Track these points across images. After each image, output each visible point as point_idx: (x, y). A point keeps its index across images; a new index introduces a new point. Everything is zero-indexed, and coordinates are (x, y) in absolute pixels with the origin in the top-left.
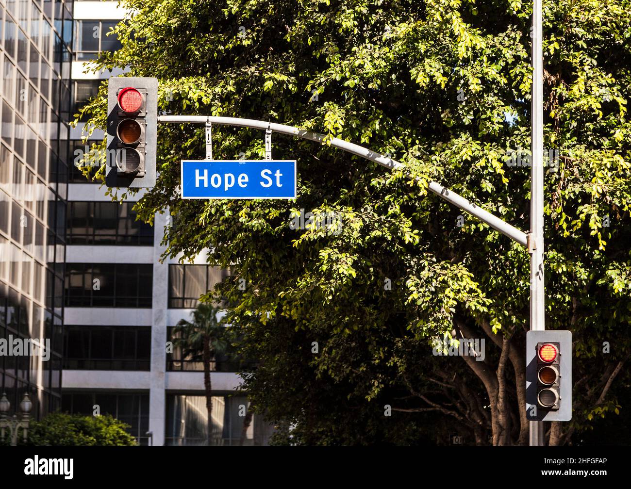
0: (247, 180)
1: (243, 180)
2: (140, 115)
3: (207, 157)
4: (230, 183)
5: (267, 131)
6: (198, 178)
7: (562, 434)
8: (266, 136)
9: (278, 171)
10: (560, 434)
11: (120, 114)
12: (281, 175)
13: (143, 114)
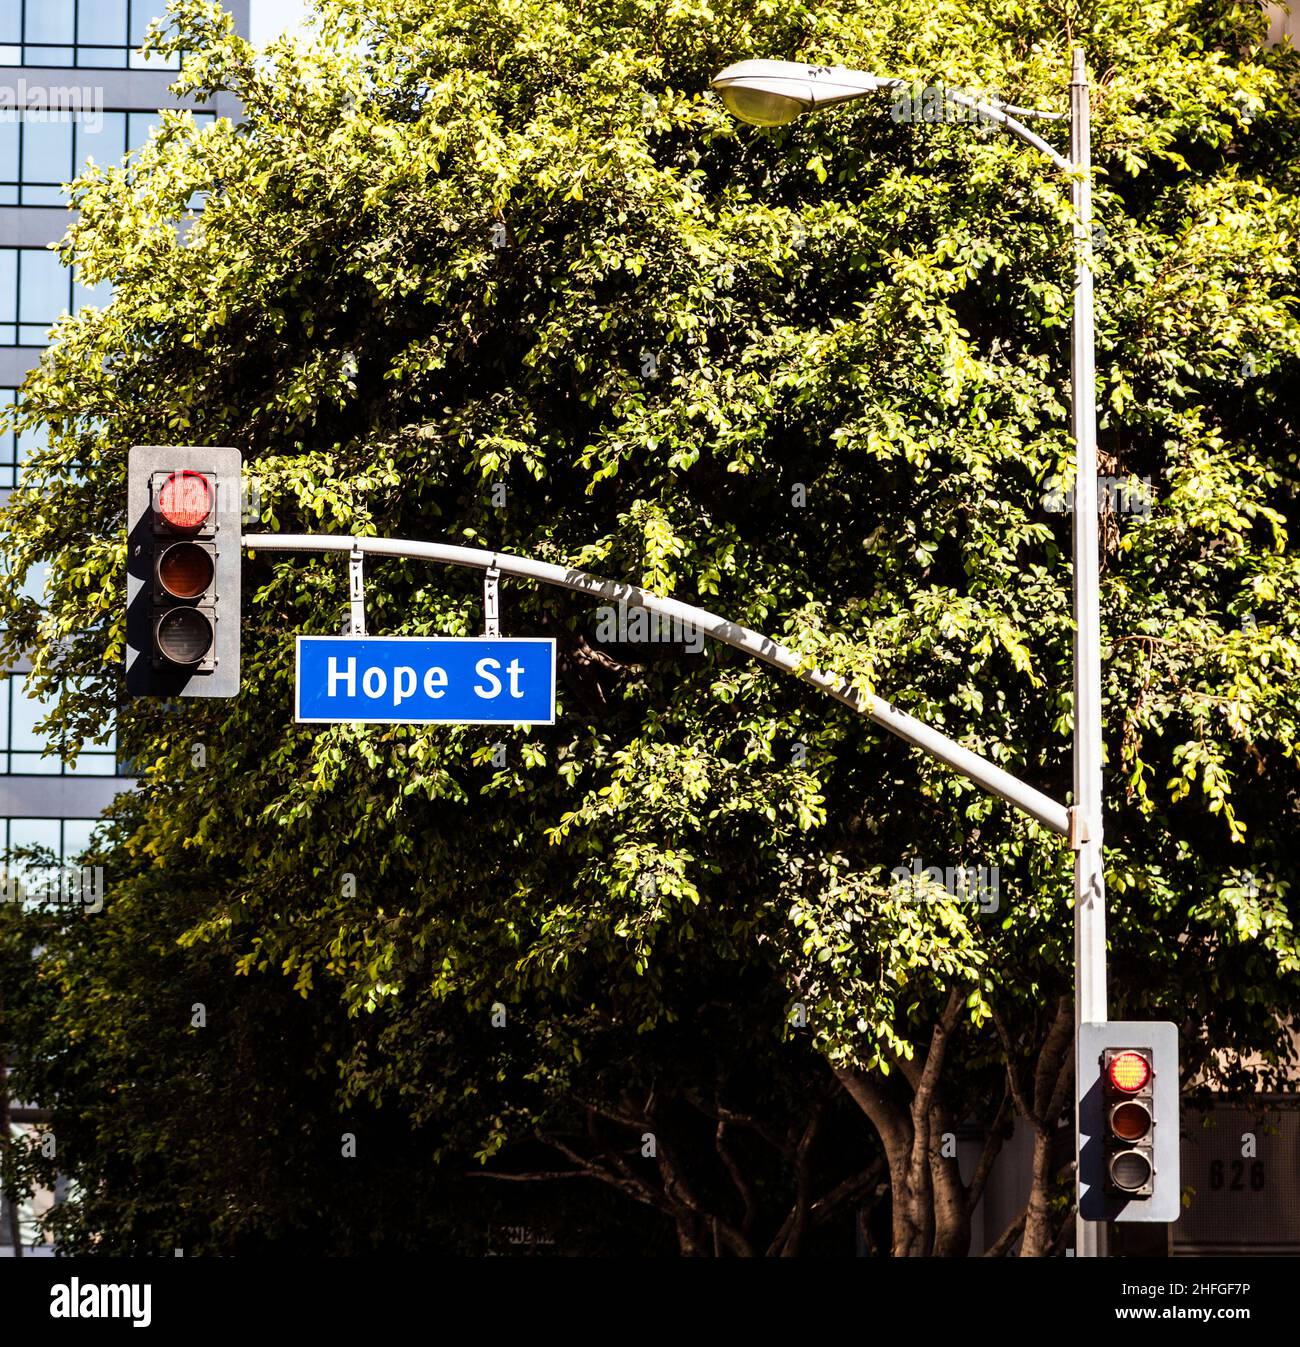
0: (444, 681)
1: (436, 681)
2: (202, 532)
3: (354, 630)
4: (405, 687)
5: (489, 572)
6: (333, 675)
7: (1050, 1243)
8: (487, 582)
9: (515, 663)
10: (1046, 1242)
11: (157, 529)
12: (522, 671)
13: (209, 530)
